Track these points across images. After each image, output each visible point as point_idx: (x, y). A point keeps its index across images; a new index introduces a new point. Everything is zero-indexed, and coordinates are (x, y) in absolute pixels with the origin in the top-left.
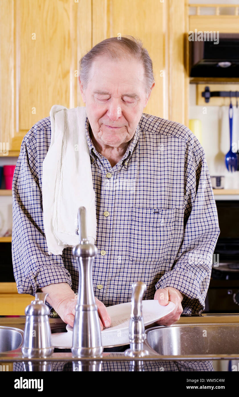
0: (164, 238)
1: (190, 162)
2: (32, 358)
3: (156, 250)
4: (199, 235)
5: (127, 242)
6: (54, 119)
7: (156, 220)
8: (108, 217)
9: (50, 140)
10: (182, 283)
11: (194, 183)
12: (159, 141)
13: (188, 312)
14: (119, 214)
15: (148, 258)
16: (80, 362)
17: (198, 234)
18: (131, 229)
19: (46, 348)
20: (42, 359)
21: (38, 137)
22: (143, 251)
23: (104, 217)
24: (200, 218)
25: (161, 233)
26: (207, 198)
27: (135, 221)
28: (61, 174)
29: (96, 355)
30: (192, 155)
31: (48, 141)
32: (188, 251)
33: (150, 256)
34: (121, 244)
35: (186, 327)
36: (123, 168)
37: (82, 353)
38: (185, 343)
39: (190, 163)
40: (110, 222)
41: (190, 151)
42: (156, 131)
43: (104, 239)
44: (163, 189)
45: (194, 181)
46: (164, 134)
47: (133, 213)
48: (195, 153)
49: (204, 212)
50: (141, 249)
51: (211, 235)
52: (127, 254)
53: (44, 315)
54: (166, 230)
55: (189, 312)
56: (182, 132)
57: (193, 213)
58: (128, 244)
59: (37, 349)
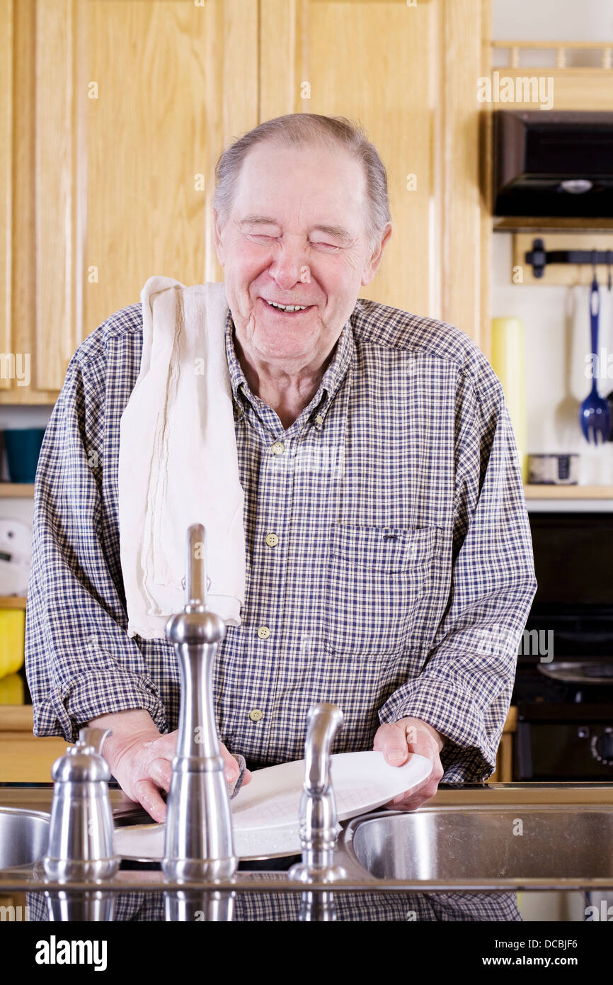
0: (409, 598)
1: (468, 416)
2: (68, 881)
3: (390, 626)
4: (485, 591)
5: (319, 608)
6: (152, 310)
7: (391, 554)
8: (276, 548)
9: (138, 361)
10: (442, 708)
11: (474, 467)
12: (396, 366)
13: (457, 778)
14: (303, 540)
15: (370, 646)
16: (181, 894)
17: (483, 589)
18: (329, 577)
19: (101, 859)
20: (91, 886)
21: (110, 355)
22: (359, 630)
23: (267, 547)
24: (489, 552)
25: (403, 586)
26: (509, 504)
27: (340, 557)
28: (165, 447)
29: (221, 878)
30: (474, 400)
31: (135, 365)
32: (460, 630)
33: (376, 641)
34: (306, 613)
35: (452, 813)
36: (313, 430)
37: (187, 871)
38: (450, 853)
39: (467, 419)
40: (279, 558)
41: (468, 389)
42: (388, 342)
43: (265, 600)
44: (405, 481)
45: (474, 463)
46: (408, 348)
47: (335, 538)
48: (481, 396)
49: (500, 538)
50: (355, 624)
51: (516, 592)
52: (320, 637)
53: (98, 781)
54: (414, 579)
55: (459, 777)
56: (450, 344)
57: (471, 540)
58: (323, 613)
59: (79, 863)
